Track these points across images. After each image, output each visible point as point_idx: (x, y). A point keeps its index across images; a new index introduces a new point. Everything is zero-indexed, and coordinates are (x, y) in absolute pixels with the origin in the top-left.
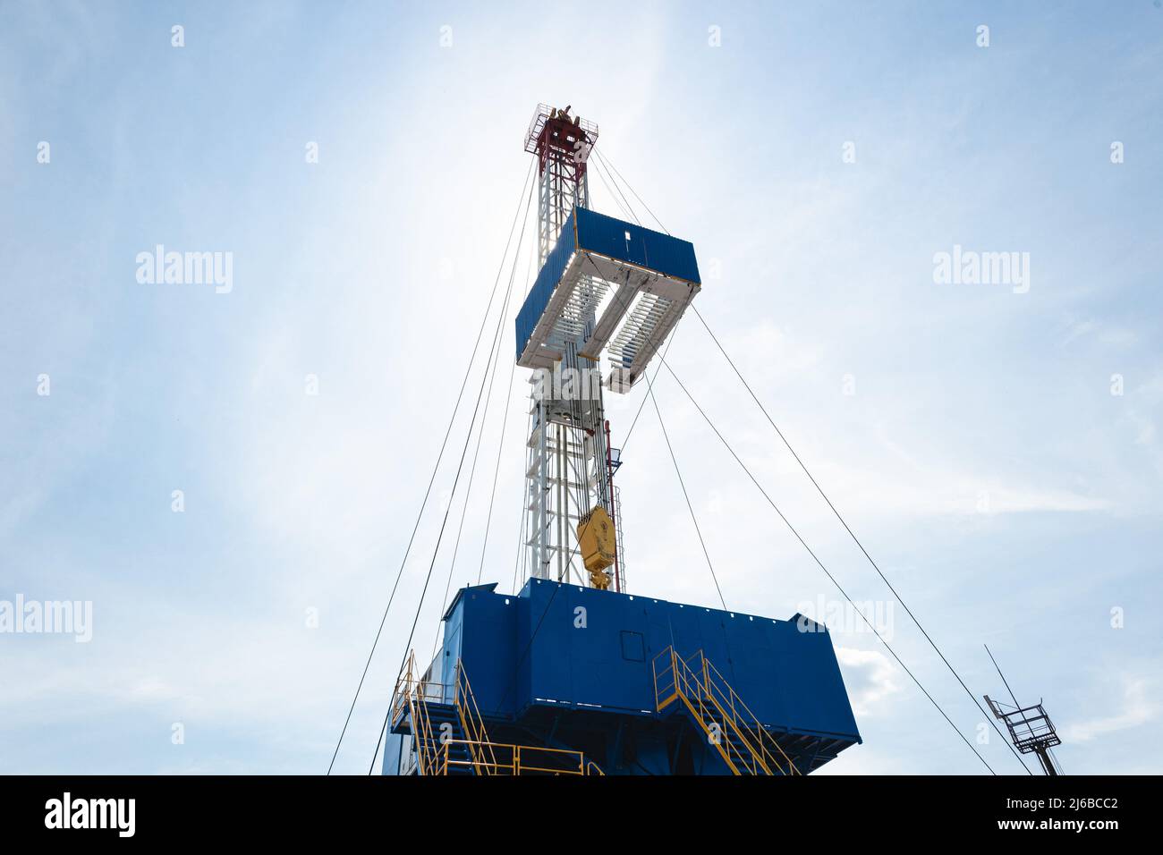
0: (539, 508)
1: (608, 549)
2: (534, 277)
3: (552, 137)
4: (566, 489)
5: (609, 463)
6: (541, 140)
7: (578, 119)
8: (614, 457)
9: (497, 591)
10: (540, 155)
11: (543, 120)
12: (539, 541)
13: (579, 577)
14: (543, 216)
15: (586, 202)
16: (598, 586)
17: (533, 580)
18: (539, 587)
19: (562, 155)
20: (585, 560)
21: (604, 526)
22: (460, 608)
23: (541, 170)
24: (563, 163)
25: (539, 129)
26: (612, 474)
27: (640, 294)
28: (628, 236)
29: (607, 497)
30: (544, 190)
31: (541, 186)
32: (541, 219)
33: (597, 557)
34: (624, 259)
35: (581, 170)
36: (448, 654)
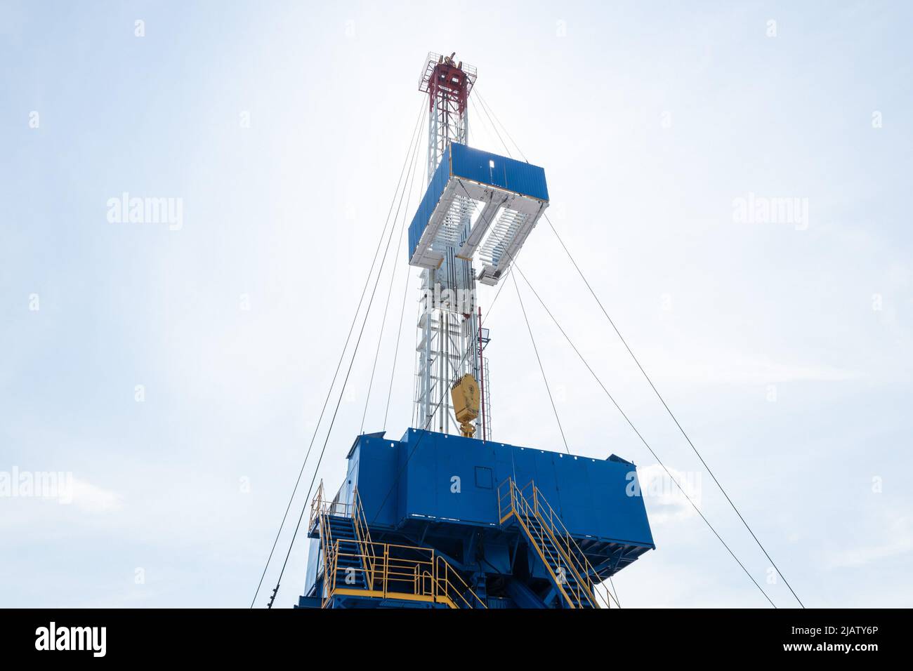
0: (425, 375)
1: (473, 406)
2: (426, 189)
3: (439, 79)
4: (447, 360)
5: (480, 340)
6: (431, 81)
7: (461, 63)
8: (484, 335)
9: (385, 437)
10: (431, 94)
11: (433, 65)
12: (424, 399)
13: (454, 430)
14: (433, 145)
15: (464, 133)
16: (466, 434)
17: (410, 430)
18: (417, 436)
19: (448, 93)
20: (456, 414)
21: (471, 389)
22: (358, 451)
23: (431, 107)
24: (448, 99)
25: (430, 73)
26: (481, 350)
27: (502, 210)
28: (492, 164)
29: (478, 369)
30: (433, 123)
31: (431, 120)
32: (430, 147)
33: (465, 412)
34: (489, 183)
35: (463, 107)
36: (350, 482)
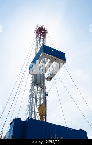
0: (31, 103)
1: (44, 113)
2: (34, 57)
3: (39, 31)
4: (37, 100)
5: (46, 95)
6: (37, 31)
7: (45, 28)
8: (47, 94)
9: (21, 120)
10: (37, 34)
11: (38, 27)
12: (30, 110)
13: (38, 118)
14: (37, 46)
15: (45, 44)
16: (42, 120)
17: (28, 118)
18: (30, 119)
19: (41, 34)
20: (39, 114)
21: (44, 108)
22: (13, 123)
23: (37, 37)
24: (41, 36)
25: (37, 29)
26: (46, 97)
27: (54, 62)
28: (52, 51)
29: (45, 102)
31: (37, 40)
32: (36, 46)
33: (42, 114)
34: (51, 55)
35: (44, 38)
36: (10, 132)
